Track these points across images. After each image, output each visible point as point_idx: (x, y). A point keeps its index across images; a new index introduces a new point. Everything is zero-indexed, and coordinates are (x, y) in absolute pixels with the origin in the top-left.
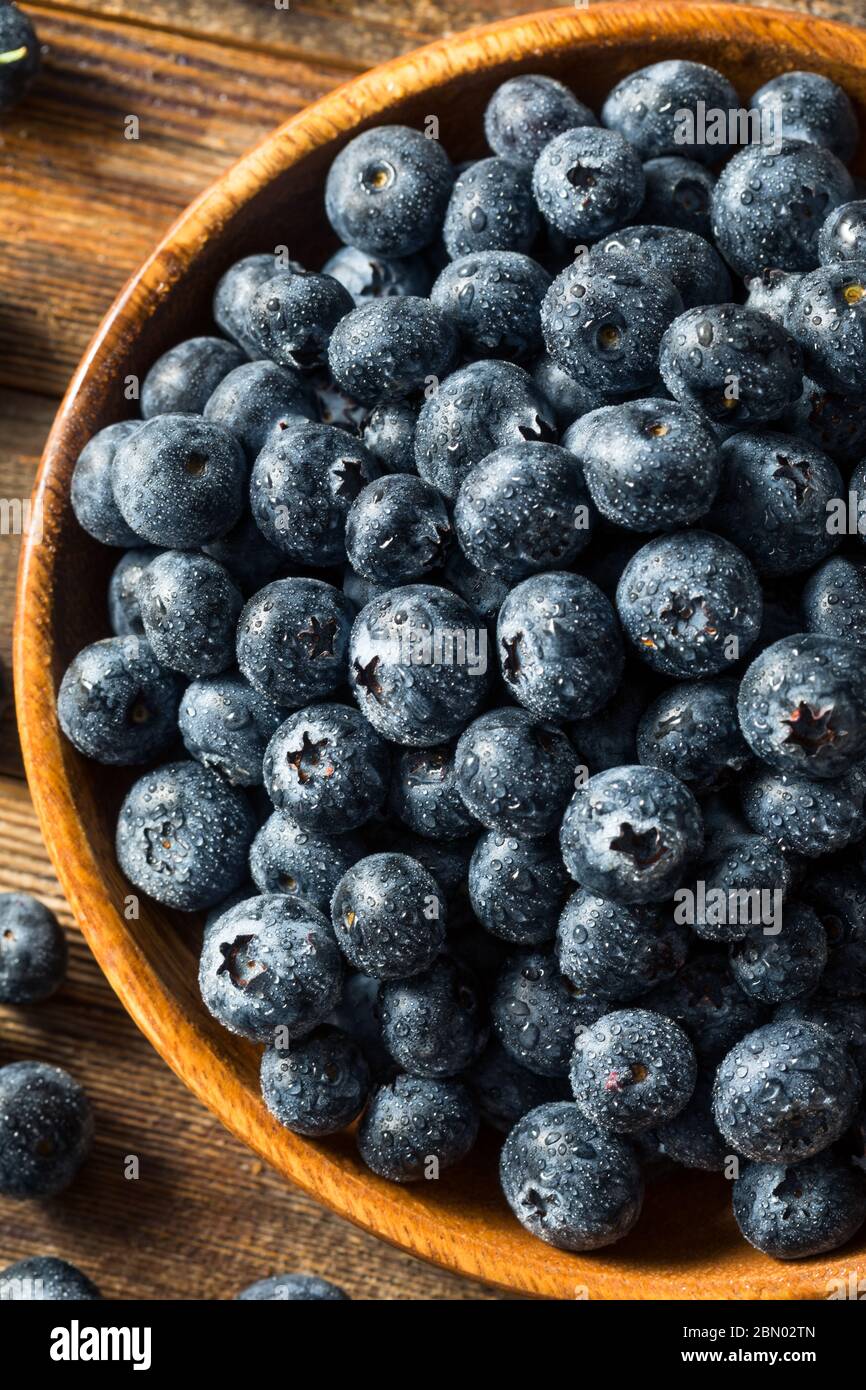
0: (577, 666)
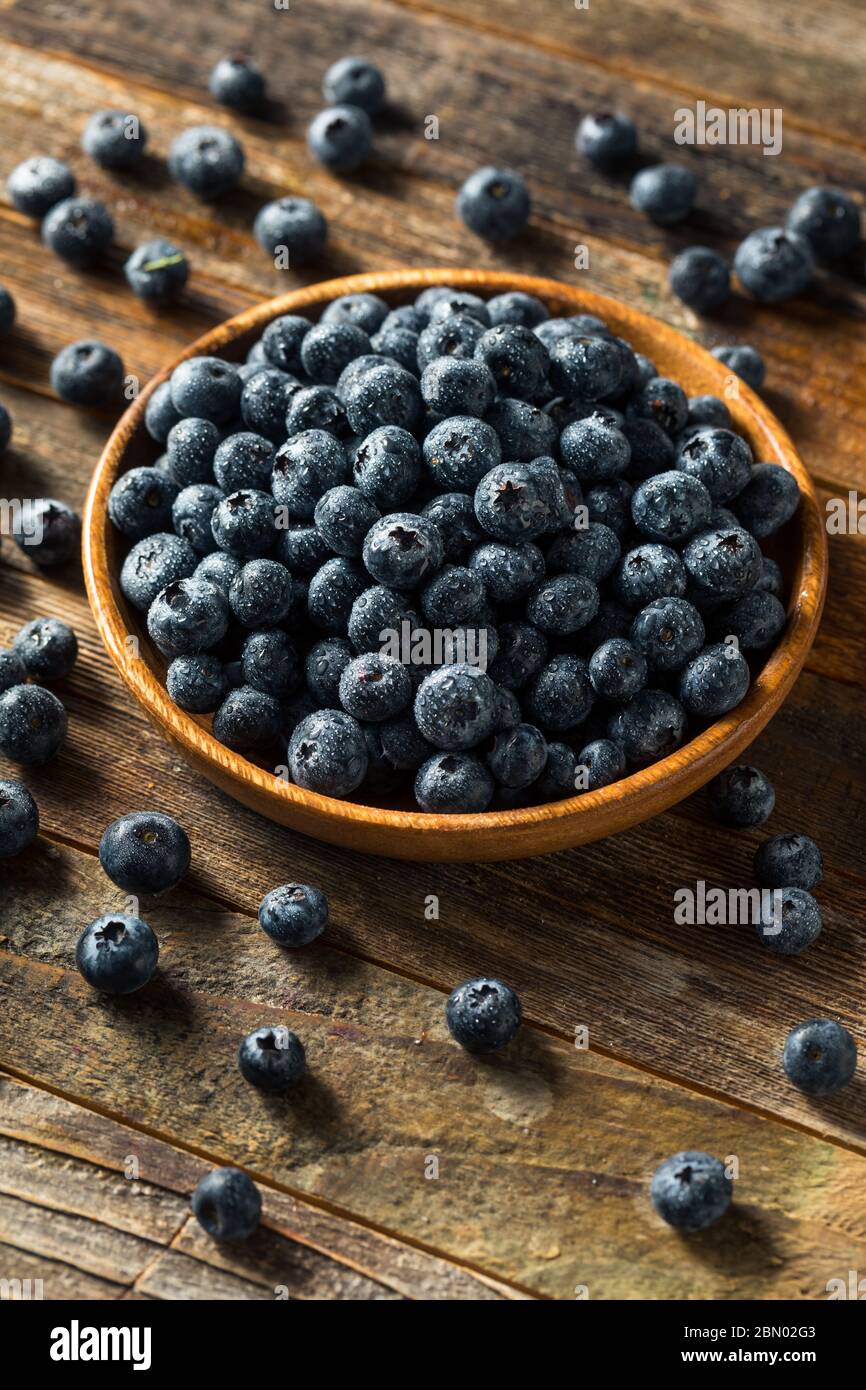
0: (395, 458)
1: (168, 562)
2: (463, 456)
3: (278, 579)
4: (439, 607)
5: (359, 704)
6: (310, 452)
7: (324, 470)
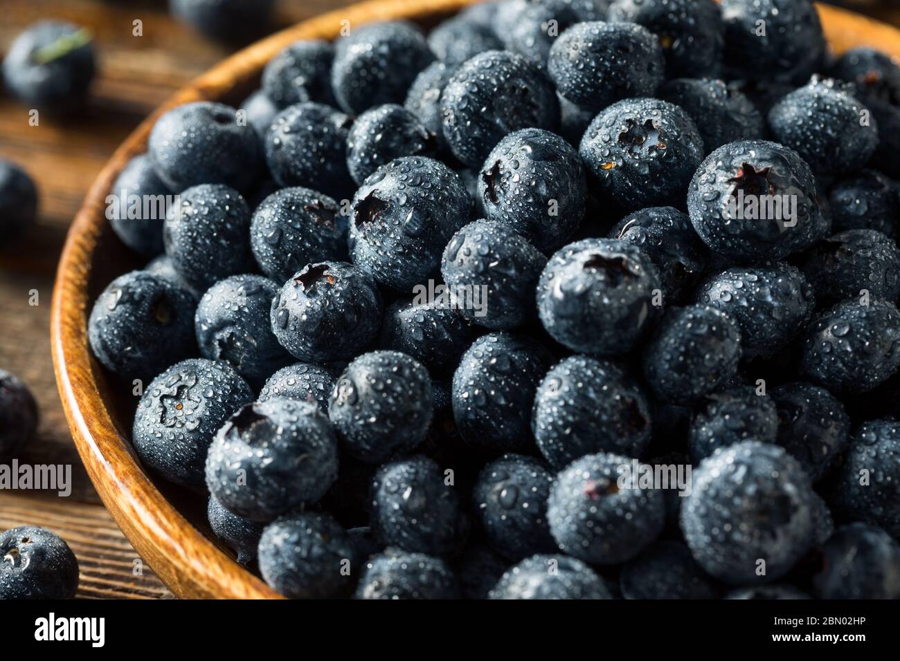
0: (549, 168)
1: (211, 394)
2: (652, 149)
3: (411, 372)
4: (681, 368)
5: (595, 535)
6: (413, 185)
7: (441, 206)
